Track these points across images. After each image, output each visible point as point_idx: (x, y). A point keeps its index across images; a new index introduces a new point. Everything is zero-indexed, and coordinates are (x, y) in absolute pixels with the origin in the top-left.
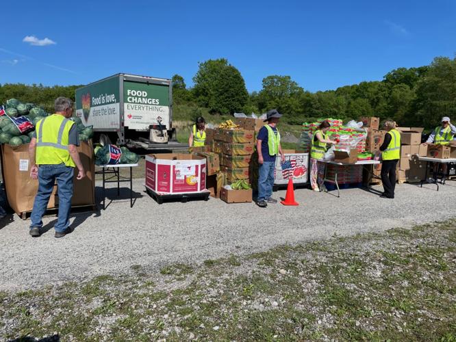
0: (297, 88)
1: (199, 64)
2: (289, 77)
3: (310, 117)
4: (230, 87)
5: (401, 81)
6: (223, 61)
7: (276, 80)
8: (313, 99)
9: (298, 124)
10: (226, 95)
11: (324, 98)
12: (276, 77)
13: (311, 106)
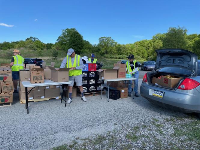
0: (114, 42)
1: (62, 31)
2: (110, 37)
3: (121, 55)
4: (75, 41)
5: (159, 39)
6: (74, 29)
7: (104, 39)
8: (121, 47)
9: (115, 58)
10: (73, 45)
11: (126, 47)
12: (104, 37)
13: (121, 50)
